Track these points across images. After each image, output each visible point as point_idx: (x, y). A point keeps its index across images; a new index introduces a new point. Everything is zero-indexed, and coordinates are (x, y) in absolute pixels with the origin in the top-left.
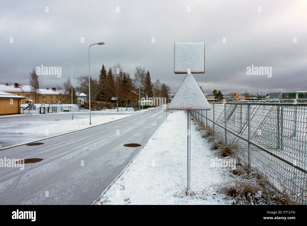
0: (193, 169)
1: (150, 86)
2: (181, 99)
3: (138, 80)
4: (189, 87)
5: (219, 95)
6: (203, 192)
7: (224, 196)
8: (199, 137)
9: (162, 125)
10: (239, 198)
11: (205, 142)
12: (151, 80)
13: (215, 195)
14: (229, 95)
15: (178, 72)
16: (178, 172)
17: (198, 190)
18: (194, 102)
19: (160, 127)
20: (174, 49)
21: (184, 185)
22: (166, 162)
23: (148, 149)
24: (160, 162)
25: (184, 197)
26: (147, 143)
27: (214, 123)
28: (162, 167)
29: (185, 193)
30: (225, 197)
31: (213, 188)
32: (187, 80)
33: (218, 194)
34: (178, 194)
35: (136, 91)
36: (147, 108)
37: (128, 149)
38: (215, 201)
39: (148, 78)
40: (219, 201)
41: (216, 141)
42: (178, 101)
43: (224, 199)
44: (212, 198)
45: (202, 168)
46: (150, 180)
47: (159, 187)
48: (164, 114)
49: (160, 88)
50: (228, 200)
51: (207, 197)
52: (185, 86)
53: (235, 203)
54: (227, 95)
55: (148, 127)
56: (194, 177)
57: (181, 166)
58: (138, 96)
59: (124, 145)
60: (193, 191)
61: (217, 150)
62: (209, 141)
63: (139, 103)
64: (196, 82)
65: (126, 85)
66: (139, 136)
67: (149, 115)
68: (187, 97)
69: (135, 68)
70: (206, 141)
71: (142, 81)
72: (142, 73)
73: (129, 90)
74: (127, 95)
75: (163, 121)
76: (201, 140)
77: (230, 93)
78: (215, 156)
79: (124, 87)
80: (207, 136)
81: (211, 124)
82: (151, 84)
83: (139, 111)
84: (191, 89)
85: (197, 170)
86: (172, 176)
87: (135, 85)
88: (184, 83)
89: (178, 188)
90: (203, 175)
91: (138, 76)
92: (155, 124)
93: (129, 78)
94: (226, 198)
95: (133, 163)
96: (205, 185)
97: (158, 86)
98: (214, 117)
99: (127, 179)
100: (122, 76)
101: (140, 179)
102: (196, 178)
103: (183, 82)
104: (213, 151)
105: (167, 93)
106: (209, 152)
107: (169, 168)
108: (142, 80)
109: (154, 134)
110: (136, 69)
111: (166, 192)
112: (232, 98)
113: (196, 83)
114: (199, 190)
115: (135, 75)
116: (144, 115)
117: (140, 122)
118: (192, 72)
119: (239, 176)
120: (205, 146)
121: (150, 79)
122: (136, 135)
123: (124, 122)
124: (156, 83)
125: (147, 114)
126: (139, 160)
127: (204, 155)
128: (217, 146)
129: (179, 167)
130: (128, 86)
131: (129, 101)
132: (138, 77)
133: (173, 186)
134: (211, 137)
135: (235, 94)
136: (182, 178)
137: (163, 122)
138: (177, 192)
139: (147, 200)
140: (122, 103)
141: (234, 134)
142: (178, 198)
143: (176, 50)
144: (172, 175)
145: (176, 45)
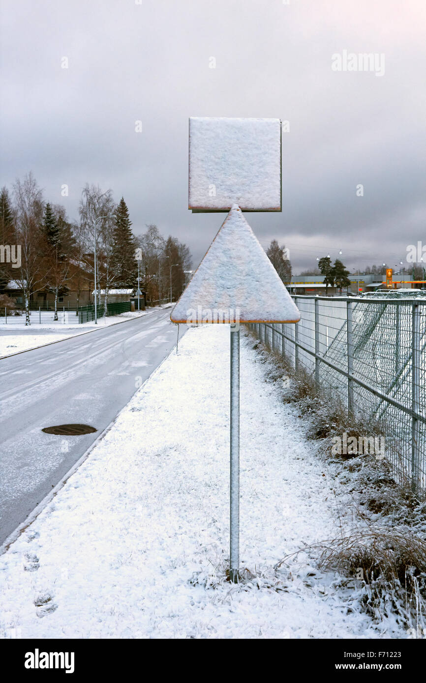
0: (251, 500)
1: (130, 244)
2: (211, 290)
3: (90, 227)
4: (234, 253)
5: (338, 274)
6: (278, 569)
7: (339, 579)
8: (275, 399)
9: (164, 365)
10: (382, 584)
11: (291, 416)
12: (131, 227)
13: (312, 575)
14: (366, 274)
15: (202, 207)
16: (205, 509)
17: (263, 562)
18: (249, 299)
19: (158, 371)
20: (189, 137)
21: (222, 549)
22: (170, 479)
23: (118, 440)
24: (152, 479)
25: (220, 587)
26: (114, 421)
27: (317, 359)
28: (158, 495)
29: (225, 574)
30: (342, 581)
31: (307, 555)
32: (230, 232)
33: (322, 573)
34: (201, 578)
35: (85, 262)
36: (119, 314)
37: (55, 442)
38: (311, 593)
39: (122, 220)
40: (324, 593)
41: (323, 412)
42: (201, 296)
43: (337, 587)
44: (302, 586)
45: (279, 496)
46: (120, 536)
47: (147, 556)
48: (172, 331)
49: (159, 253)
50: (349, 588)
51: (288, 583)
52: (221, 251)
53: (370, 597)
54: (361, 274)
55: (120, 372)
56: (252, 523)
57: (215, 491)
58: (91, 276)
59: (44, 430)
60: (247, 565)
61: (325, 440)
62: (303, 414)
63: (94, 297)
64: (254, 237)
65: (53, 242)
66: (93, 400)
67: (126, 333)
68: (229, 284)
69: (82, 190)
70: (295, 412)
71: (102, 231)
72: (103, 206)
73: (62, 259)
74: (58, 273)
75: (168, 351)
76: (279, 410)
77: (368, 268)
78: (318, 458)
79: (47, 247)
80: (296, 397)
81: (308, 362)
82: (131, 239)
83: (94, 322)
84: (239, 258)
85: (264, 501)
86: (188, 522)
87: (81, 243)
88: (219, 240)
89: (203, 557)
90: (281, 517)
91: (91, 214)
92: (143, 364)
93: (62, 222)
94: (343, 585)
95: (70, 486)
96: (283, 548)
97: (153, 245)
98: (317, 342)
99: (48, 535)
100: (42, 215)
101: (89, 534)
102: (259, 525)
103: (217, 238)
104: (315, 443)
105: (181, 267)
106: (301, 447)
107: (180, 497)
108: (103, 227)
109: (139, 394)
110: (84, 193)
111: (168, 571)
112: (374, 282)
113: (256, 240)
114: (265, 563)
115: (82, 212)
116: (109, 334)
117: (95, 356)
118: (243, 206)
119: (386, 515)
120: (290, 429)
121: (127, 225)
122: (83, 396)
123: (48, 358)
124: (147, 236)
125: (118, 331)
126: (87, 477)
127: (287, 456)
128: (327, 428)
129: (209, 494)
130: (60, 246)
131: (62, 293)
132: (91, 217)
133: (188, 551)
134: (309, 401)
135: (384, 271)
136: (219, 527)
137: (168, 355)
138: (199, 570)
139: (107, 599)
140: (43, 298)
141: (375, 393)
142: (203, 588)
143: (194, 141)
144: (188, 519)
145: (193, 124)
